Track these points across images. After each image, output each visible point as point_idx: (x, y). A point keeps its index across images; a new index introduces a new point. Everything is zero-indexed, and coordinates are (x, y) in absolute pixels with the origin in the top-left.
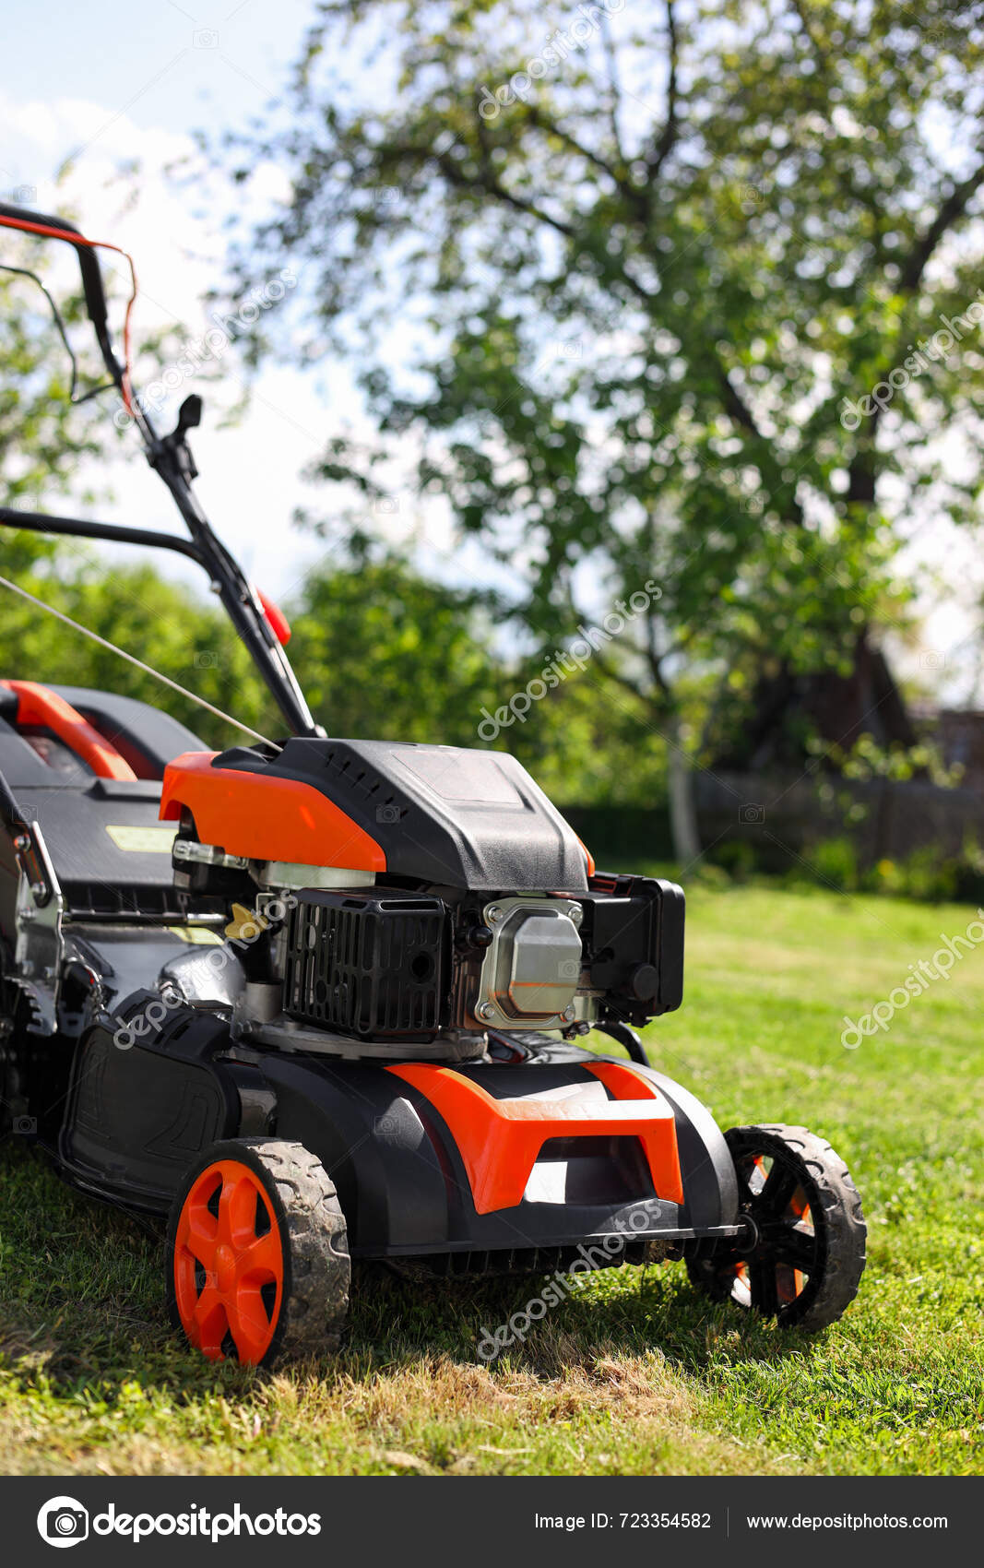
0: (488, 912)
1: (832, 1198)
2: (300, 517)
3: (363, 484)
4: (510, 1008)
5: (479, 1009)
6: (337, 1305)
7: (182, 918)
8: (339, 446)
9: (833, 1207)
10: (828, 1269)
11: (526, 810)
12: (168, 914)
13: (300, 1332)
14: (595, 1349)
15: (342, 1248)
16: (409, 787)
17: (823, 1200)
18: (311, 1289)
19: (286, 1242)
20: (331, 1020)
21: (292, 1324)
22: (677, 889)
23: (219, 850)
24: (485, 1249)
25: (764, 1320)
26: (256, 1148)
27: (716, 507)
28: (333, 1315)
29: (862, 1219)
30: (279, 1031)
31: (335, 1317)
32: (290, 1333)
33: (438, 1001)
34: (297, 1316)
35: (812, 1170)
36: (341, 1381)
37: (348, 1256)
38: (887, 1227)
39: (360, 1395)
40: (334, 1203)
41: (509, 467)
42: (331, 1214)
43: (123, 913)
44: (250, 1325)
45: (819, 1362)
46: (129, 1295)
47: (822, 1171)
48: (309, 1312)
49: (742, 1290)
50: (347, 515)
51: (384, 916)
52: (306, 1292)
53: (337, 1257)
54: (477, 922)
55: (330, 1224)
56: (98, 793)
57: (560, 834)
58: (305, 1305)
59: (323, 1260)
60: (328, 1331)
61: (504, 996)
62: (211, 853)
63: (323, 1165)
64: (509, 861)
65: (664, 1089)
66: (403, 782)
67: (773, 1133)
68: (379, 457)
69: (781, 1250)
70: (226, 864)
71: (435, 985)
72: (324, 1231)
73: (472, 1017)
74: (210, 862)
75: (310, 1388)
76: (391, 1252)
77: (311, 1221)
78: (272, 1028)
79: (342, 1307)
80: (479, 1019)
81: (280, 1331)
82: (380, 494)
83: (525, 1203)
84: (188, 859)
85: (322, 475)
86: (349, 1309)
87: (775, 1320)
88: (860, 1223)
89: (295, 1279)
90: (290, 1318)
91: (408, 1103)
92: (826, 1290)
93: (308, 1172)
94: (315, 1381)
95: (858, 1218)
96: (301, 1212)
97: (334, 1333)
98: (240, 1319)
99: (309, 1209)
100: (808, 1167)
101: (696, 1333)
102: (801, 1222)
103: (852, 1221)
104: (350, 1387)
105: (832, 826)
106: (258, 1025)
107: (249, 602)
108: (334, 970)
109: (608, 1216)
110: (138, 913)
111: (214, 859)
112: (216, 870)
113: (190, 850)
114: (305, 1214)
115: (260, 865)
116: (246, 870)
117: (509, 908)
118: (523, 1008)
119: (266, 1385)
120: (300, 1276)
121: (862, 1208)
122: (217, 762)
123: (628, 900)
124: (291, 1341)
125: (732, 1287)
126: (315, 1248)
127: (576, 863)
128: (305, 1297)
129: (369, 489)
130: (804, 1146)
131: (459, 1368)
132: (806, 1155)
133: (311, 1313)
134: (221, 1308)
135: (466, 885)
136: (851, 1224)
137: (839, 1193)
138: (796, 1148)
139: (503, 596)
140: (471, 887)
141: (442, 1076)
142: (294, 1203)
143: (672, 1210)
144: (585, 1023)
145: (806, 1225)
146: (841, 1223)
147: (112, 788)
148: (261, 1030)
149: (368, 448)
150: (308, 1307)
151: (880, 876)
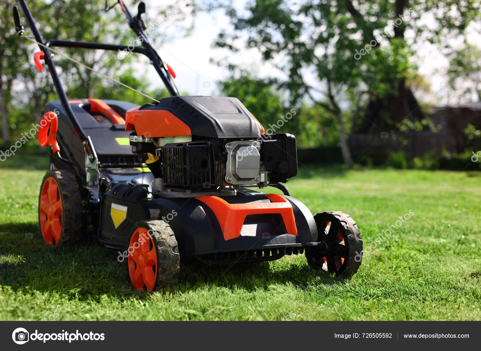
0: (227, 146)
1: (349, 232)
2: (211, 60)
3: (231, 47)
4: (237, 177)
5: (227, 178)
6: (176, 269)
7: (140, 165)
8: (221, 35)
9: (350, 235)
10: (350, 255)
11: (239, 113)
12: (135, 164)
13: (164, 278)
14: (268, 283)
15: (176, 251)
16: (198, 108)
17: (347, 233)
18: (166, 265)
19: (157, 250)
20: (176, 184)
21: (160, 276)
22: (293, 136)
23: (143, 138)
24: (228, 251)
25: (331, 274)
26: (147, 222)
27: (346, 43)
28: (175, 273)
29: (361, 239)
30: (165, 193)
31: (176, 274)
32: (160, 279)
33: (210, 174)
34: (162, 273)
35: (343, 224)
36: (178, 293)
37: (179, 254)
38: (385, 250)
39: (184, 297)
40: (174, 237)
41: (277, 36)
42: (172, 241)
43: (120, 164)
44: (149, 279)
45: (347, 284)
46: (116, 276)
47: (346, 223)
48: (166, 272)
49: (325, 266)
50: (226, 58)
51: (190, 148)
52: (165, 265)
53: (175, 254)
54: (223, 149)
55: (172, 244)
56: (113, 129)
57: (250, 120)
58: (165, 270)
59: (170, 255)
60: (174, 278)
61: (235, 174)
62: (141, 138)
63: (170, 226)
64: (232, 129)
65: (290, 199)
66: (197, 107)
67: (330, 213)
68: (236, 38)
69: (336, 252)
70: (146, 141)
71: (209, 170)
72: (170, 246)
73: (225, 181)
74: (141, 141)
75: (167, 295)
76: (195, 253)
77: (165, 243)
78: (163, 192)
79: (178, 270)
80: (228, 182)
81: (157, 279)
82: (237, 50)
83: (241, 236)
84: (135, 141)
85: (217, 46)
86: (180, 271)
87: (334, 274)
88: (360, 240)
89: (161, 262)
90: (160, 274)
91: (201, 207)
92: (350, 262)
93: (164, 228)
94: (168, 293)
95: (359, 238)
96: (162, 240)
97: (176, 279)
98: (146, 277)
99: (164, 239)
100: (341, 222)
101: (305, 278)
102: (342, 242)
103: (357, 239)
104: (181, 295)
105: (397, 148)
106: (159, 191)
107: (163, 66)
108: (176, 167)
109: (270, 240)
110: (126, 164)
111: (142, 140)
112: (143, 143)
113: (135, 139)
114: (163, 241)
115: (156, 139)
116: (152, 143)
117: (235, 144)
118: (241, 176)
119: (152, 295)
120: (162, 261)
121: (361, 235)
122: (140, 109)
123: (276, 140)
124: (161, 282)
125: (322, 266)
126: (167, 251)
127: (256, 128)
128: (164, 267)
129: (233, 49)
130: (340, 216)
131: (218, 288)
132: (340, 219)
133: (167, 273)
134: (141, 274)
135: (217, 136)
136: (357, 240)
137: (352, 230)
138: (337, 217)
139: (279, 80)
140: (219, 137)
141: (212, 198)
142: (159, 238)
143: (293, 238)
144: (266, 182)
145: (343, 243)
146: (353, 240)
147: (117, 127)
148: (160, 193)
149: (231, 35)
150: (166, 271)
151: (414, 163)
